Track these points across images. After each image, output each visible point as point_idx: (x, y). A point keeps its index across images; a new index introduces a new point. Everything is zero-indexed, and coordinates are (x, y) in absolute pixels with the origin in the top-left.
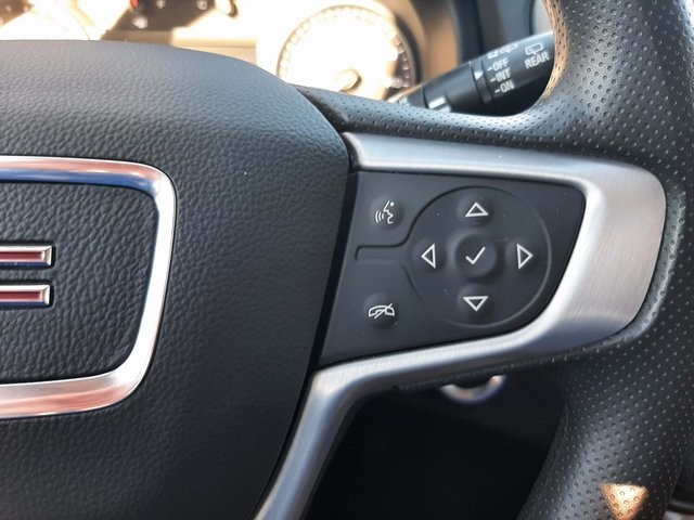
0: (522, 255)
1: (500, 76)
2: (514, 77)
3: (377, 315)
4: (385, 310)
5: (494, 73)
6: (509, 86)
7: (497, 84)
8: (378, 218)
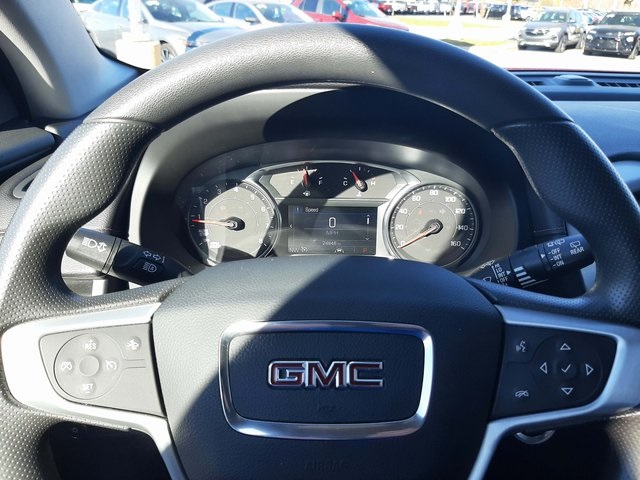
0: (589, 369)
1: (556, 258)
2: (563, 259)
3: (520, 395)
4: (524, 393)
5: (552, 256)
6: (562, 263)
7: (554, 262)
8: (518, 348)
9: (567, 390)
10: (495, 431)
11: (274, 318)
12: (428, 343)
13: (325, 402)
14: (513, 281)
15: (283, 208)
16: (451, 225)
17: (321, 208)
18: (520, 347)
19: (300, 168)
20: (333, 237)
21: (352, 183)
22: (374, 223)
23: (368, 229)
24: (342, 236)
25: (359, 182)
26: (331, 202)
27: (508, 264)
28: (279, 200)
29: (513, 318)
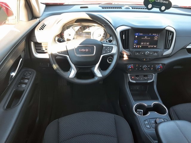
0: (111, 50)
1: (111, 39)
3: (104, 52)
9: (108, 52)
10: (102, 56)
11: (80, 45)
12: (95, 47)
13: (85, 53)
14: (107, 42)
15: (76, 32)
16: (102, 35)
17: (82, 32)
18: (104, 48)
19: (79, 26)
20: (84, 37)
21: (87, 28)
22: (90, 35)
23: (90, 36)
24: (86, 37)
25: (88, 28)
26: (84, 31)
27: (106, 40)
28: (76, 31)
29: (104, 45)
